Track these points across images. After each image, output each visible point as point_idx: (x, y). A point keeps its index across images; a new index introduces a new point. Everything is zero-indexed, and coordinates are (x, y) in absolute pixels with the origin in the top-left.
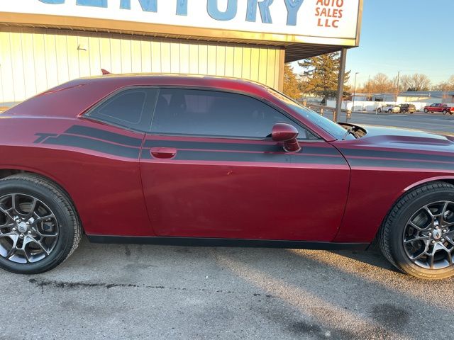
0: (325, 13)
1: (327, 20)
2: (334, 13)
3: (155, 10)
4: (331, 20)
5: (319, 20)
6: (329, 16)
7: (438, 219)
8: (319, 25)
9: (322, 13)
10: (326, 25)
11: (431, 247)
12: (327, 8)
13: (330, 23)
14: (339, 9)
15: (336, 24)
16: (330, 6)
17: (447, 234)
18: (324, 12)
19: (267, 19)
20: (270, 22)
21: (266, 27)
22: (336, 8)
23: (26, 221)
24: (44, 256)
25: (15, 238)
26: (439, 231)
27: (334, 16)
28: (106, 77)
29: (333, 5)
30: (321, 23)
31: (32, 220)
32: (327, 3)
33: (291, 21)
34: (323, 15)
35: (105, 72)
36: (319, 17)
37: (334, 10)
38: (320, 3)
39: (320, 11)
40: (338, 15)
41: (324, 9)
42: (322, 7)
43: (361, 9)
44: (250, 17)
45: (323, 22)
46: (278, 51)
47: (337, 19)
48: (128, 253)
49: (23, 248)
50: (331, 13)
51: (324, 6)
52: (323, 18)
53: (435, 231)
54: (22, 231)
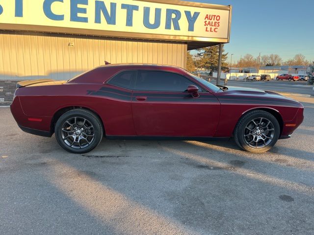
0: (210, 24)
1: (211, 28)
2: (215, 24)
3: (114, 23)
4: (213, 28)
5: (207, 28)
6: (212, 26)
7: (258, 126)
8: (206, 31)
9: (208, 24)
10: (211, 31)
11: (256, 138)
12: (211, 21)
13: (213, 30)
14: (218, 22)
15: (216, 30)
17: (263, 132)
18: (209, 23)
19: (177, 27)
20: (179, 29)
21: (177, 32)
22: (216, 21)
23: (80, 129)
24: (88, 145)
25: (74, 137)
26: (259, 131)
27: (215, 26)
29: (214, 20)
30: (208, 30)
31: (82, 129)
32: (211, 18)
33: (191, 28)
34: (209, 25)
36: (206, 26)
37: (215, 22)
38: (207, 19)
39: (207, 23)
40: (217, 25)
42: (208, 21)
43: (230, 21)
44: (168, 27)
45: (209, 29)
46: (183, 45)
47: (217, 27)
48: (121, 147)
49: (79, 142)
50: (213, 24)
51: (209, 20)
52: (209, 27)
53: (257, 131)
54: (78, 134)
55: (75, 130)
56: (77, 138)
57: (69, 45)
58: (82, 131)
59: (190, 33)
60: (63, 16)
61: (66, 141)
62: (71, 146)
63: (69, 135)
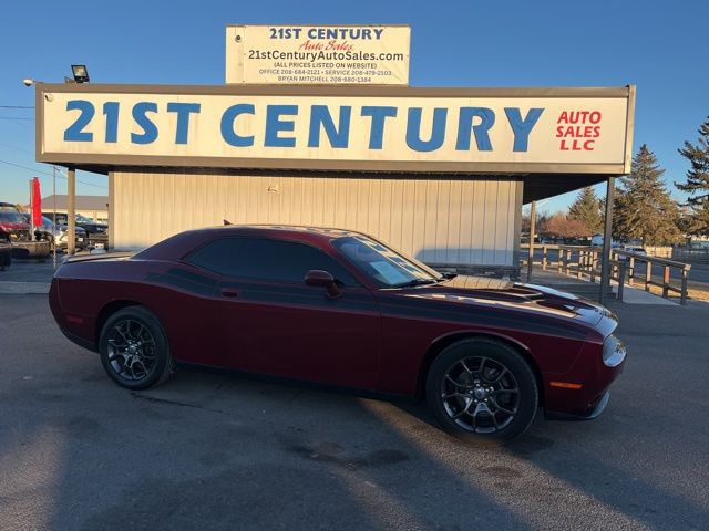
0: (572, 132)
1: (575, 142)
2: (587, 132)
3: (345, 145)
4: (581, 141)
5: (563, 142)
6: (578, 135)
8: (563, 148)
9: (568, 132)
10: (575, 148)
12: (575, 126)
13: (580, 145)
14: (594, 125)
15: (589, 145)
16: (579, 123)
18: (570, 131)
19: (484, 144)
20: (489, 149)
22: (591, 125)
23: (135, 344)
25: (126, 357)
27: (586, 136)
28: (228, 227)
29: (584, 122)
30: (566, 146)
32: (574, 119)
33: (521, 145)
34: (569, 135)
35: (226, 223)
36: (563, 138)
37: (586, 128)
38: (563, 121)
39: (564, 131)
40: (593, 133)
41: (572, 128)
42: (567, 126)
43: (631, 122)
44: (462, 144)
45: (569, 144)
47: (592, 138)
49: (131, 366)
50: (582, 132)
51: (570, 124)
52: (569, 140)
54: (132, 352)
55: (129, 344)
56: (130, 360)
58: (138, 348)
59: (519, 157)
60: (253, 138)
61: (114, 362)
62: (119, 374)
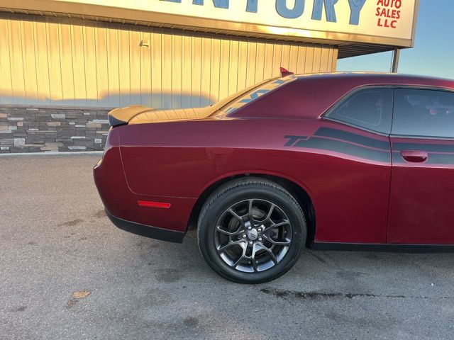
0: (385, 13)
1: (386, 21)
2: (393, 14)
3: (226, 6)
4: (390, 20)
5: (380, 20)
6: (388, 16)
8: (379, 25)
9: (382, 13)
10: (386, 26)
12: (387, 8)
13: (389, 24)
14: (397, 10)
15: (394, 24)
16: (389, 7)
18: (384, 12)
19: (331, 17)
20: (335, 20)
21: (331, 26)
22: (395, 9)
23: (257, 228)
25: (244, 245)
27: (392, 17)
29: (392, 6)
31: (263, 227)
32: (387, 3)
33: (354, 20)
34: (383, 15)
36: (379, 17)
37: (393, 11)
38: (380, 4)
39: (380, 11)
40: (396, 16)
41: (384, 9)
42: (382, 7)
44: (316, 15)
45: (382, 23)
46: (331, 50)
47: (395, 19)
49: (253, 256)
50: (390, 14)
51: (384, 7)
52: (383, 18)
54: (252, 238)
55: (246, 229)
56: (250, 249)
57: (141, 45)
58: (262, 232)
59: (353, 29)
61: (223, 256)
62: (233, 268)
63: (232, 242)
